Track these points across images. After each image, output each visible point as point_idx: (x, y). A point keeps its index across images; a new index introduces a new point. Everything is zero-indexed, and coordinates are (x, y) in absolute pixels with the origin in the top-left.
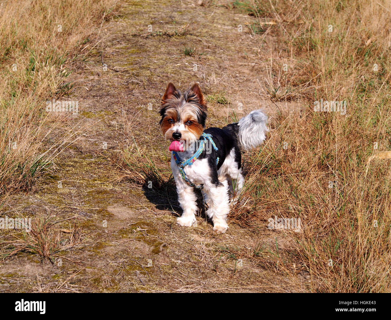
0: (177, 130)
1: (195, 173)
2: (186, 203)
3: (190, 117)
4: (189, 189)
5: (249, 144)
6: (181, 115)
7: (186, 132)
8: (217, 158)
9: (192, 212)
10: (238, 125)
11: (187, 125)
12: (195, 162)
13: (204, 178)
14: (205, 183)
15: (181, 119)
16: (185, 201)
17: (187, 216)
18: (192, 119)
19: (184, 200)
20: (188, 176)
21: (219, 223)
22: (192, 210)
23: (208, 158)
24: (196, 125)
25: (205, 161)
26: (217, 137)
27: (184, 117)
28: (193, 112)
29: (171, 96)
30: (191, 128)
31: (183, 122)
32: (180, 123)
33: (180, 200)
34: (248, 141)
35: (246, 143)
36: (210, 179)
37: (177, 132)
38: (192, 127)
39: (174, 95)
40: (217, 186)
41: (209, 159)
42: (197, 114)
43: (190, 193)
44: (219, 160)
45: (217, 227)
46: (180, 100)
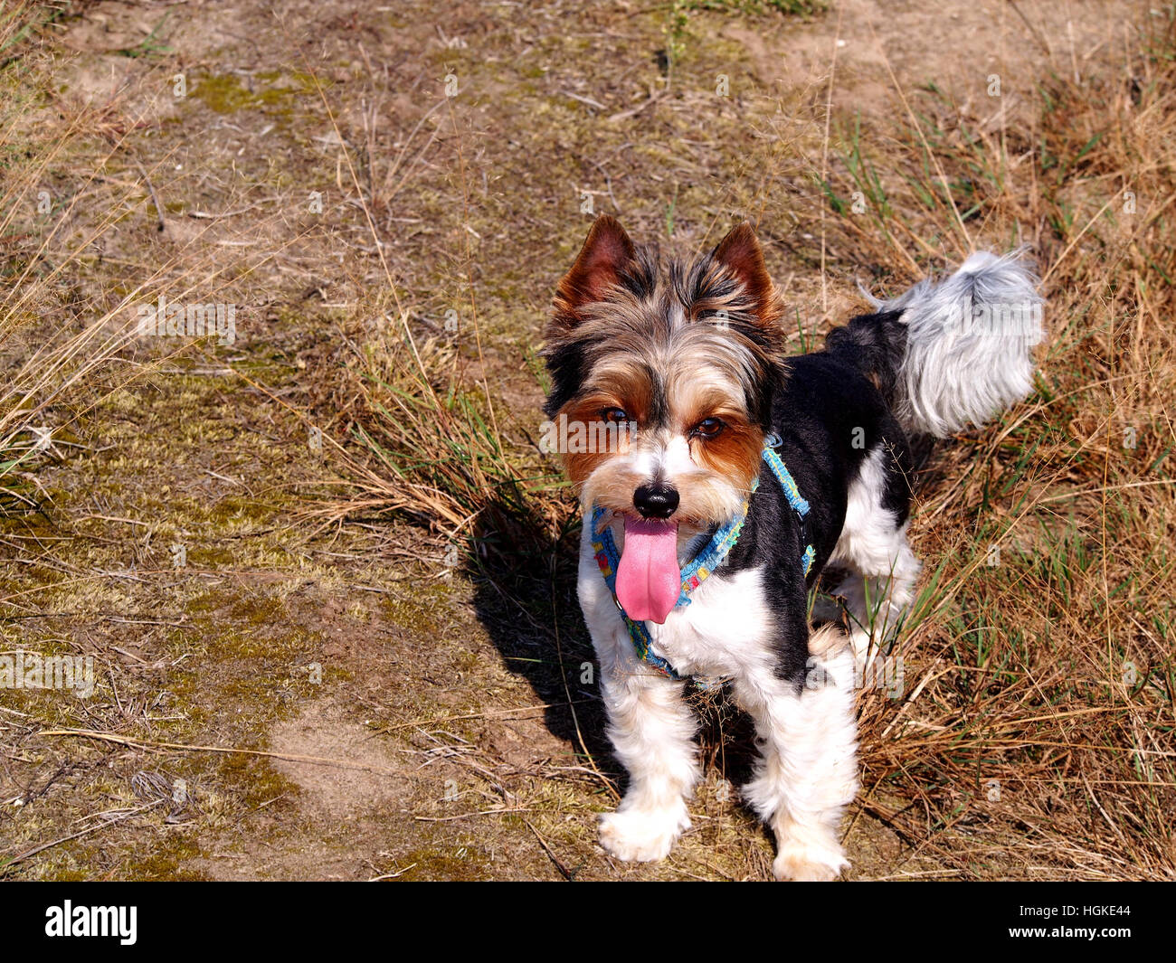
0: (658, 474)
1: (699, 636)
2: (644, 754)
3: (713, 402)
4: (664, 692)
5: (954, 415)
6: (671, 390)
7: (699, 478)
8: (803, 551)
9: (675, 791)
10: (904, 319)
11: (699, 437)
12: (699, 589)
13: (744, 657)
14: (744, 677)
15: (671, 412)
16: (643, 742)
17: (650, 807)
18: (721, 411)
19: (637, 738)
20: (663, 648)
21: (805, 845)
22: (674, 781)
23: (763, 566)
24: (739, 434)
25: (750, 581)
26: (803, 434)
27: (684, 401)
28: (729, 373)
29: (609, 287)
30: (716, 452)
31: (679, 427)
32: (666, 433)
33: (620, 737)
34: (950, 400)
35: (940, 412)
36: (768, 662)
37: (658, 485)
38: (720, 446)
39: (624, 280)
40: (800, 689)
41: (768, 570)
42: (745, 382)
43: (665, 708)
44: (811, 561)
45: (792, 864)
46: (653, 305)
